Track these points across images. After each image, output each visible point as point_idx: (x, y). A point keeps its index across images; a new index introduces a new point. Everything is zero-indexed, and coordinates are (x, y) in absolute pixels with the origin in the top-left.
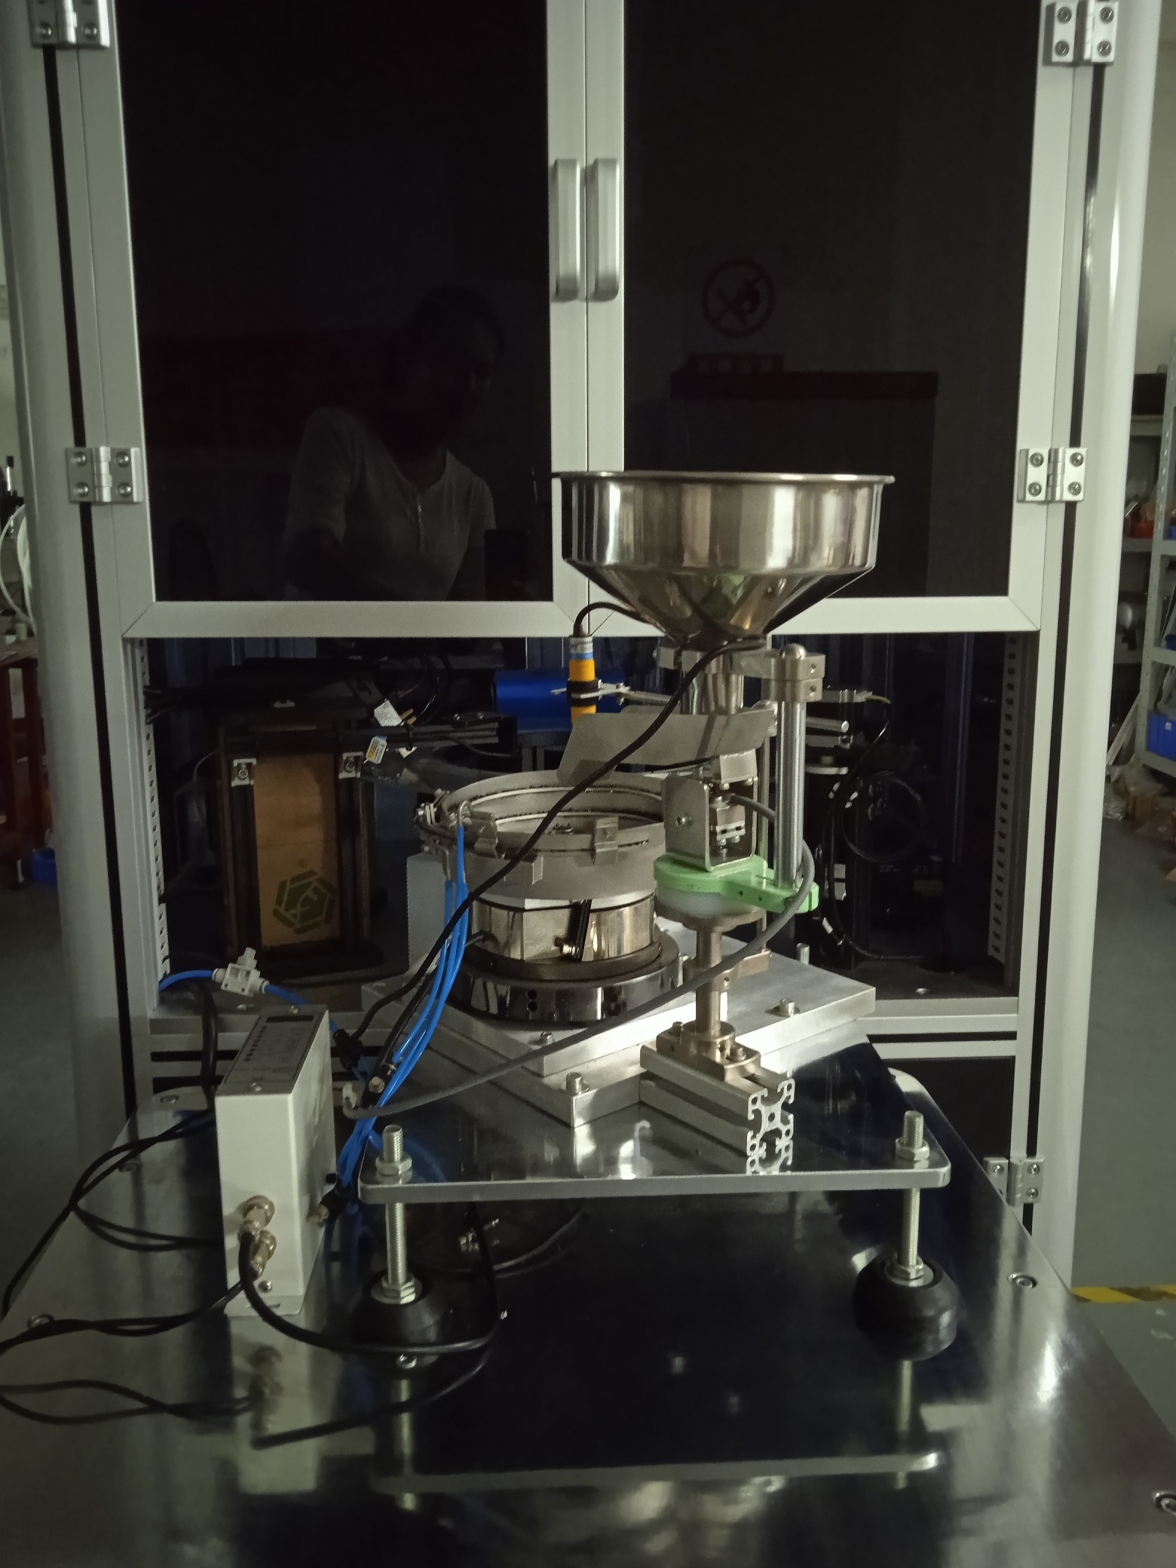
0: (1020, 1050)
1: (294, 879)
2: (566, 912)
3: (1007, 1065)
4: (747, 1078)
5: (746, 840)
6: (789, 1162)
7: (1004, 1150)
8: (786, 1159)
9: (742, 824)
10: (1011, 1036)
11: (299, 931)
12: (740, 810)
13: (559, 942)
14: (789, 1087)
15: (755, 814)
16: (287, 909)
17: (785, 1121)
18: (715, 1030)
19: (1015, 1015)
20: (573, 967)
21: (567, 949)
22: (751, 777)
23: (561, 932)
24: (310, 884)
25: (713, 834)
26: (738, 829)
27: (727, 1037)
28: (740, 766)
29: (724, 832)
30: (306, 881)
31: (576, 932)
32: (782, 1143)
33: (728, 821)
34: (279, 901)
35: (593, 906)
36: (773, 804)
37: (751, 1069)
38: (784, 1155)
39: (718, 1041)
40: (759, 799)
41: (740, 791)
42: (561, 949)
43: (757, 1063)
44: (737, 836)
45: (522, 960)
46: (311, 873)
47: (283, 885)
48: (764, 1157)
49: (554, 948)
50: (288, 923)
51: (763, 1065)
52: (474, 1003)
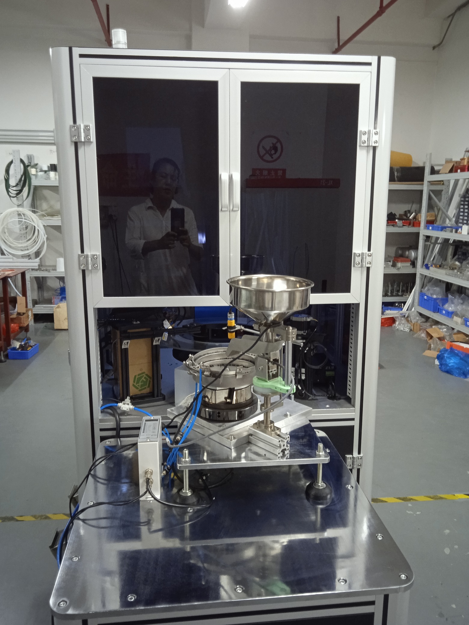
0: (356, 424)
1: (139, 375)
2: (228, 390)
3: (352, 427)
4: (278, 435)
5: (277, 373)
6: (288, 457)
7: (351, 453)
8: (288, 456)
9: (276, 369)
10: (353, 419)
11: (140, 390)
12: (275, 366)
13: (226, 398)
14: (288, 437)
15: (279, 367)
16: (137, 383)
17: (287, 446)
18: (269, 422)
19: (354, 413)
20: (230, 406)
21: (228, 400)
22: (278, 357)
23: (226, 396)
24: (143, 376)
25: (268, 372)
26: (275, 370)
27: (272, 425)
28: (276, 354)
29: (271, 372)
30: (142, 375)
31: (230, 396)
32: (286, 452)
33: (272, 369)
34: (134, 382)
35: (235, 389)
36: (284, 364)
37: (278, 433)
38: (287, 455)
39: (270, 426)
40: (281, 363)
41: (276, 361)
42: (227, 400)
43: (280, 431)
44: (274, 373)
45: (215, 404)
46: (144, 373)
47: (135, 376)
48: (282, 456)
49: (224, 400)
50: (137, 388)
51: (281, 431)
52: (202, 415)
